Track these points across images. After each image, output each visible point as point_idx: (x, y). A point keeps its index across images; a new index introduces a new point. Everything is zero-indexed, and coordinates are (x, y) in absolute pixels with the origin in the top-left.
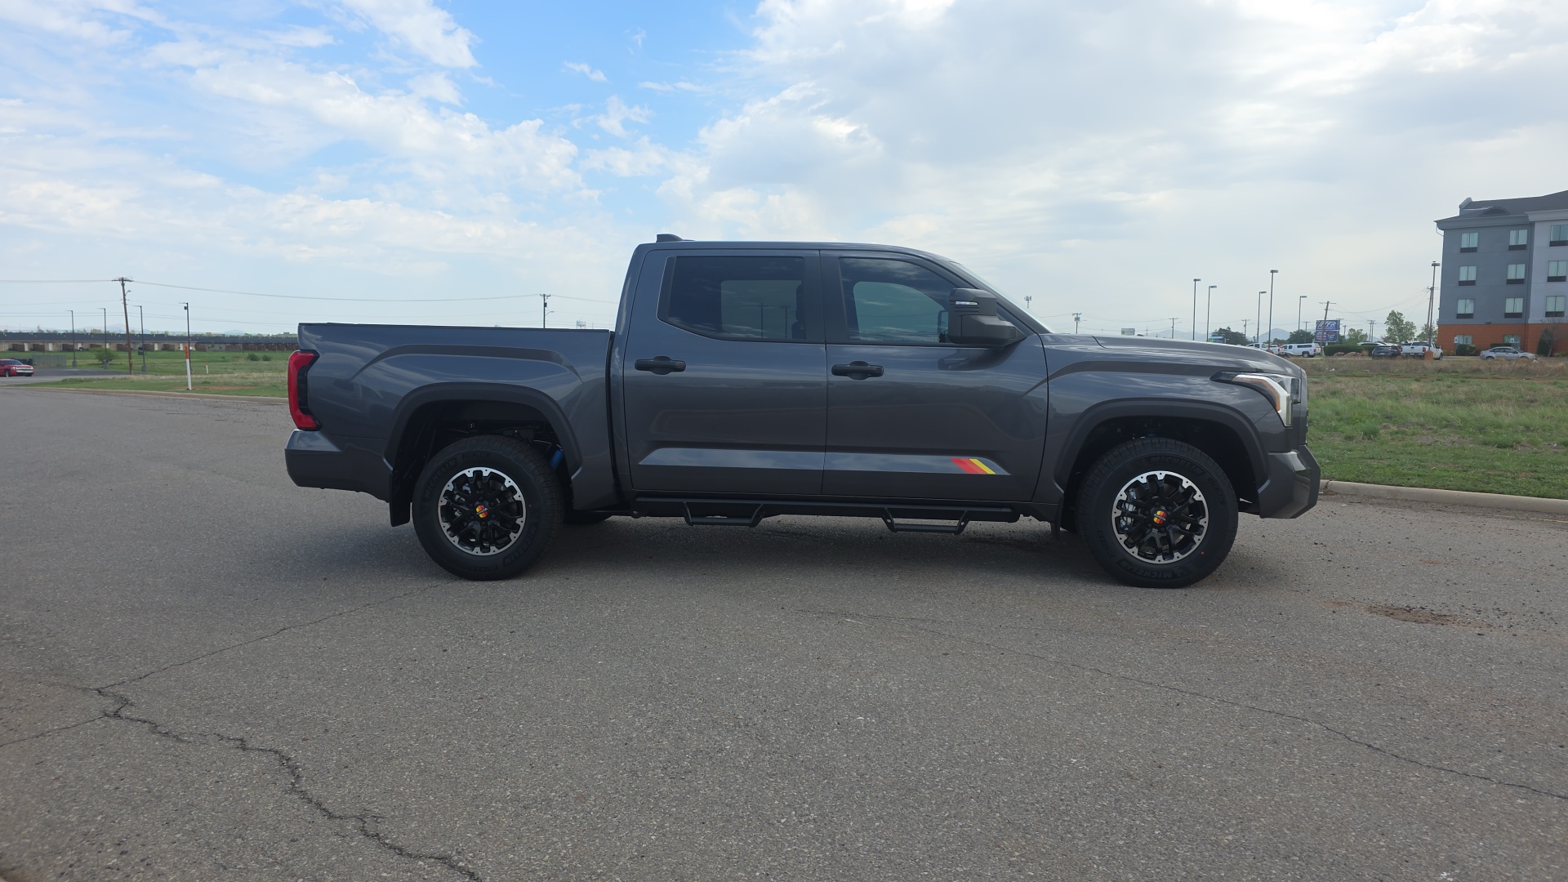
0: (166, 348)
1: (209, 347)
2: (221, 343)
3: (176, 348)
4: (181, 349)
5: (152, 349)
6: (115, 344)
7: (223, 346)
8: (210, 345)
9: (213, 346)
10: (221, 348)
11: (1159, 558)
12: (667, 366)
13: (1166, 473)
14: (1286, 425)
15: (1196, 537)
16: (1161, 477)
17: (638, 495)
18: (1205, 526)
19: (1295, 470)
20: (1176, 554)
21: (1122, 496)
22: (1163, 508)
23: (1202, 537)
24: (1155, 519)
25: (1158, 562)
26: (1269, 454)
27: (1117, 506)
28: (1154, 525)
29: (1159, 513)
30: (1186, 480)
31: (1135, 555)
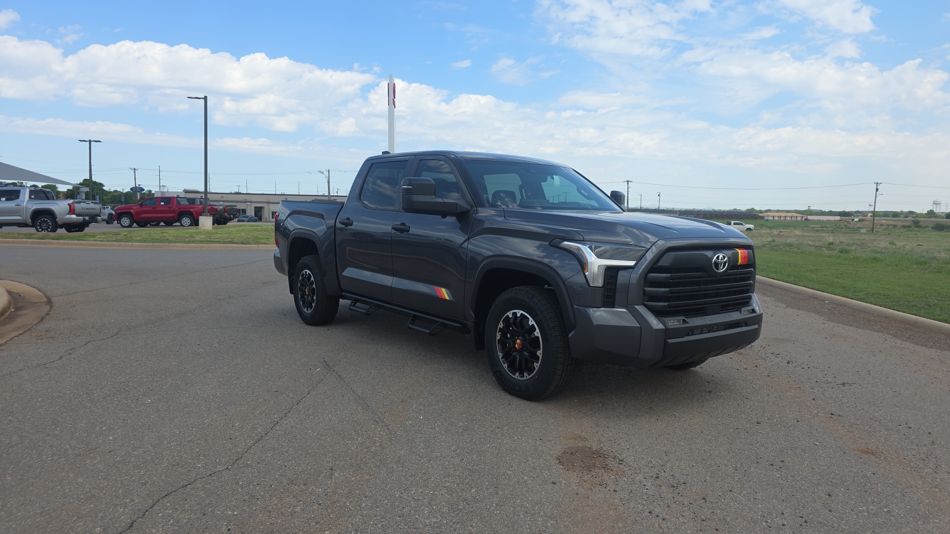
11: (517, 374)
12: (348, 223)
13: (521, 312)
14: (591, 285)
15: (535, 364)
16: (519, 315)
17: (343, 291)
18: (541, 356)
19: (595, 323)
20: (525, 374)
21: (501, 325)
22: (521, 338)
23: (538, 364)
24: (516, 345)
25: (516, 378)
26: (575, 306)
27: (499, 332)
28: (516, 350)
29: (518, 341)
30: (531, 319)
31: (506, 369)
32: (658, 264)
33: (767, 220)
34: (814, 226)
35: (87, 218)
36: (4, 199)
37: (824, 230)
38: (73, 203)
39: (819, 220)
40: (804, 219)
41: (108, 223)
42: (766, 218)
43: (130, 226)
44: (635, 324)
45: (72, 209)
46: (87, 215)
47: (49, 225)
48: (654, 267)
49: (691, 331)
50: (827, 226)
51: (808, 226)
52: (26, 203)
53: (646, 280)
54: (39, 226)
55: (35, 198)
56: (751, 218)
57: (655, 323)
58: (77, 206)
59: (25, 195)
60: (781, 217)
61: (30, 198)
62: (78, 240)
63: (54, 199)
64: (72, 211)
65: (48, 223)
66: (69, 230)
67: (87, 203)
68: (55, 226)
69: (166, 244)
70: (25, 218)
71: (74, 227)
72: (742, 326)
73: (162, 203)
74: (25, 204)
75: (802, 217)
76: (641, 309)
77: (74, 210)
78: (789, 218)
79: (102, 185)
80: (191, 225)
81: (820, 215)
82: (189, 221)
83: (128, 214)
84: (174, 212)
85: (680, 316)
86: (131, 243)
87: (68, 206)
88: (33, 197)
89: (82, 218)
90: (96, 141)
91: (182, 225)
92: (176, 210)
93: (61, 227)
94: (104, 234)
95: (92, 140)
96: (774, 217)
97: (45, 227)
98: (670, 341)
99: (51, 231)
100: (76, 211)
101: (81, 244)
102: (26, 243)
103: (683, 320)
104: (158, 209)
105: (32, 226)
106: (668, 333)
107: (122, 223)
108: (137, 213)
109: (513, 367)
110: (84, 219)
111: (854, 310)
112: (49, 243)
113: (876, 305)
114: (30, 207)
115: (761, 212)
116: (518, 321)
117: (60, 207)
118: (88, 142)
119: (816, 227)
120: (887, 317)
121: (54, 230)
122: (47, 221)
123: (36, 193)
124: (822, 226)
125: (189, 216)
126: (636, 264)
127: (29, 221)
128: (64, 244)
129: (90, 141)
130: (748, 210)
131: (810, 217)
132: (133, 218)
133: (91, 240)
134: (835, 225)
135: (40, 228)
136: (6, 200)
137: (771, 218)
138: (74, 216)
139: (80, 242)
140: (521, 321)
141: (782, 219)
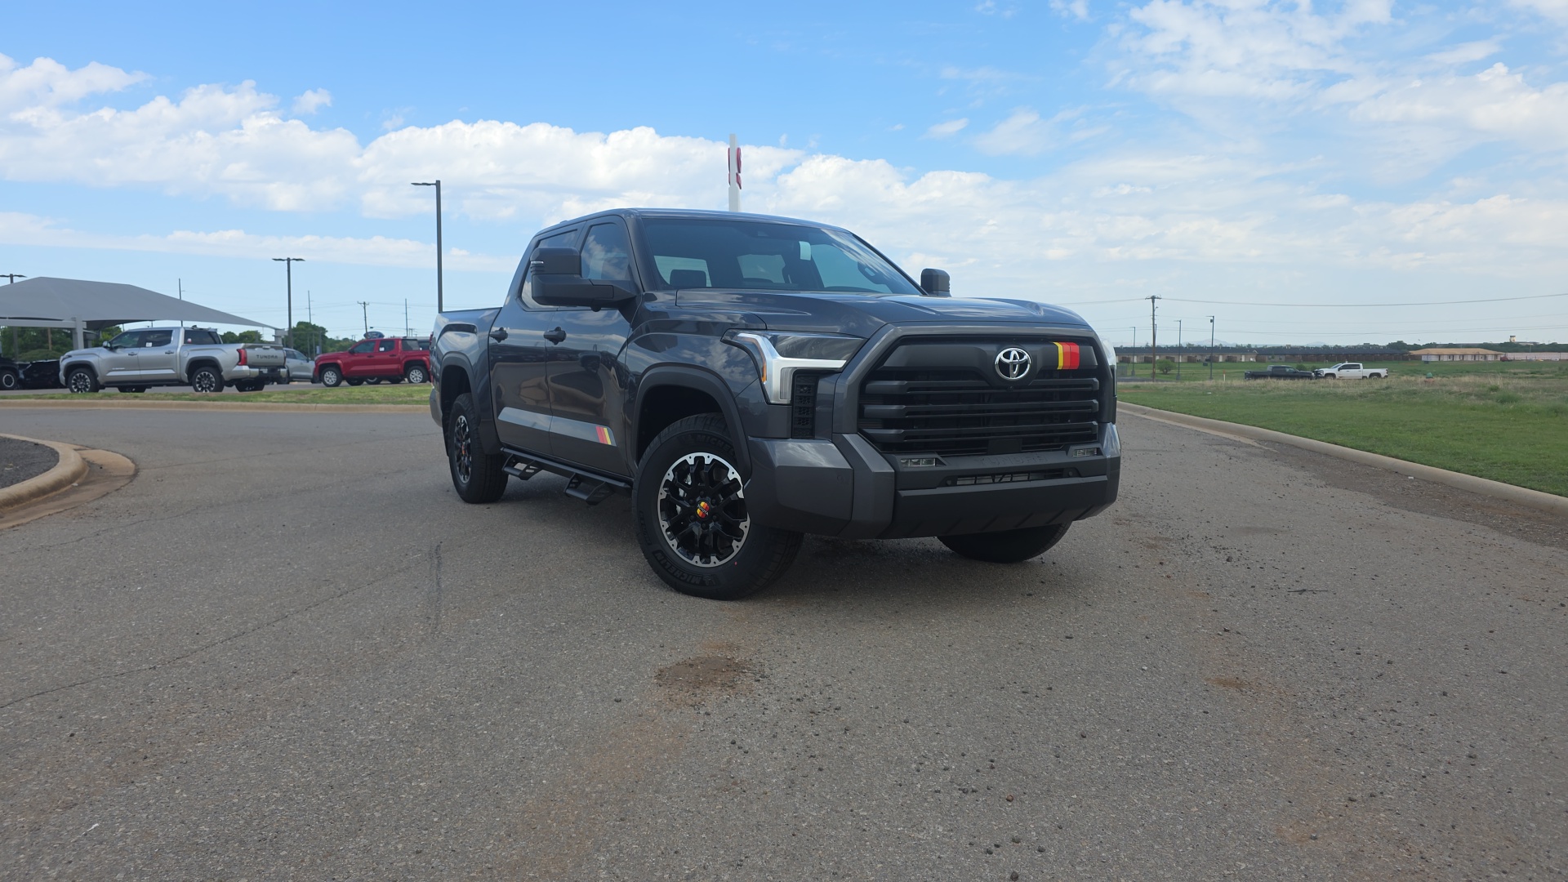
0: (1229, 360)
1: (1269, 359)
2: (1282, 355)
3: (1238, 359)
4: (1243, 360)
5: (1216, 361)
6: (1186, 357)
7: (1283, 357)
8: (1270, 357)
9: (1273, 358)
10: (1280, 359)
11: (697, 558)
12: (501, 336)
13: (713, 457)
14: (772, 402)
15: (735, 543)
16: (708, 461)
17: (502, 445)
18: (746, 531)
19: (777, 464)
20: (714, 559)
21: (670, 476)
22: (708, 498)
23: (741, 544)
24: (698, 511)
25: (695, 564)
26: (750, 438)
27: (664, 487)
28: (696, 518)
29: (703, 504)
30: (732, 469)
31: (674, 548)
32: (885, 365)
33: (1427, 362)
34: (1516, 371)
35: (265, 371)
36: (150, 344)
37: (1535, 377)
38: (244, 348)
39: (1530, 361)
40: (1499, 359)
41: (313, 382)
42: (1424, 358)
43: (337, 384)
44: (844, 464)
45: (243, 357)
46: (265, 367)
47: (212, 382)
48: (877, 371)
49: (952, 478)
50: (1543, 370)
51: (1506, 370)
52: (181, 351)
53: (863, 392)
54: (198, 383)
55: (193, 343)
56: (1395, 359)
57: (877, 464)
58: (249, 352)
59: (178, 340)
60: (1453, 356)
61: (186, 342)
62: (243, 401)
63: (220, 343)
64: (243, 360)
65: (210, 379)
66: (241, 389)
67: (265, 349)
68: (221, 384)
69: (366, 405)
70: (179, 372)
71: (246, 384)
72: (1069, 476)
73: (382, 349)
74: (179, 350)
75: (1496, 356)
76: (853, 440)
77: (246, 358)
78: (1469, 358)
79: (323, 330)
80: (424, 381)
81: (1533, 351)
82: (421, 376)
83: (333, 366)
84: (398, 361)
85: (933, 452)
86: (314, 405)
87: (238, 353)
88: (190, 340)
89: (257, 370)
90: (297, 260)
91: (410, 382)
92: (401, 358)
93: (230, 383)
94: (285, 393)
95: (291, 258)
96: (1439, 356)
97: (206, 384)
98: (904, 493)
99: (215, 391)
100: (249, 360)
101: (244, 407)
102: (171, 406)
103: (936, 459)
104: (376, 357)
105: (189, 384)
106: (899, 479)
107: (326, 380)
108: (348, 365)
109: (688, 544)
110: (260, 372)
111: (1453, 489)
112: (202, 406)
113: (1497, 480)
114: (186, 355)
115: (1416, 347)
116: (705, 471)
117: (225, 355)
118: (286, 262)
119: (1522, 373)
120: (1507, 500)
121: (219, 389)
122: (209, 375)
123: (196, 337)
124: (1533, 370)
125: (420, 368)
126: (845, 366)
127: (185, 377)
128: (221, 407)
129: (289, 260)
130: (1391, 346)
131: (1510, 356)
132: (341, 372)
133: (262, 401)
134: (1560, 369)
135: (199, 387)
136: (153, 346)
137: (1434, 359)
138: (245, 368)
139: (243, 404)
140: (711, 472)
141: (1457, 359)
